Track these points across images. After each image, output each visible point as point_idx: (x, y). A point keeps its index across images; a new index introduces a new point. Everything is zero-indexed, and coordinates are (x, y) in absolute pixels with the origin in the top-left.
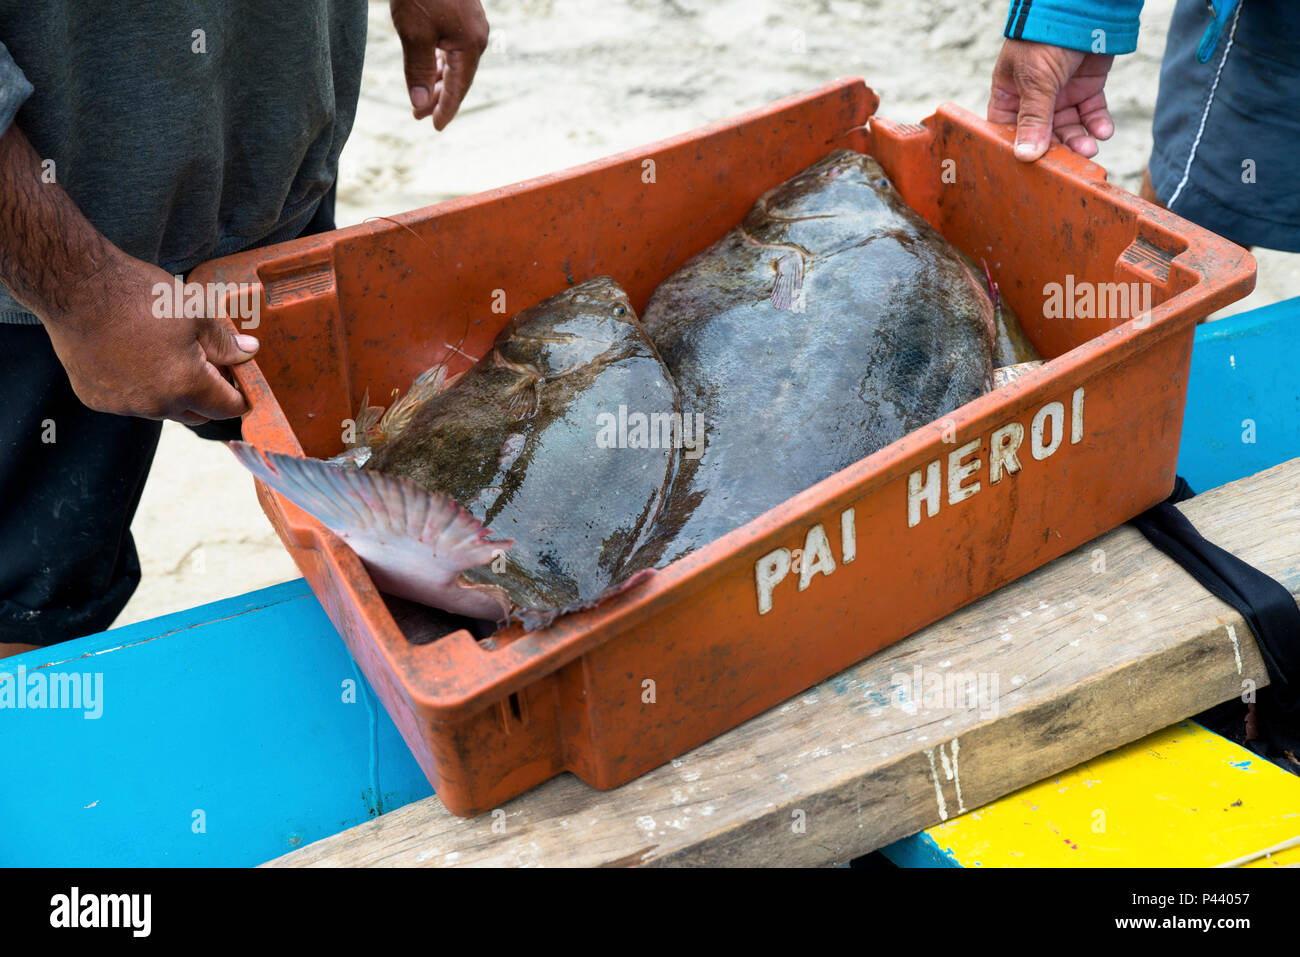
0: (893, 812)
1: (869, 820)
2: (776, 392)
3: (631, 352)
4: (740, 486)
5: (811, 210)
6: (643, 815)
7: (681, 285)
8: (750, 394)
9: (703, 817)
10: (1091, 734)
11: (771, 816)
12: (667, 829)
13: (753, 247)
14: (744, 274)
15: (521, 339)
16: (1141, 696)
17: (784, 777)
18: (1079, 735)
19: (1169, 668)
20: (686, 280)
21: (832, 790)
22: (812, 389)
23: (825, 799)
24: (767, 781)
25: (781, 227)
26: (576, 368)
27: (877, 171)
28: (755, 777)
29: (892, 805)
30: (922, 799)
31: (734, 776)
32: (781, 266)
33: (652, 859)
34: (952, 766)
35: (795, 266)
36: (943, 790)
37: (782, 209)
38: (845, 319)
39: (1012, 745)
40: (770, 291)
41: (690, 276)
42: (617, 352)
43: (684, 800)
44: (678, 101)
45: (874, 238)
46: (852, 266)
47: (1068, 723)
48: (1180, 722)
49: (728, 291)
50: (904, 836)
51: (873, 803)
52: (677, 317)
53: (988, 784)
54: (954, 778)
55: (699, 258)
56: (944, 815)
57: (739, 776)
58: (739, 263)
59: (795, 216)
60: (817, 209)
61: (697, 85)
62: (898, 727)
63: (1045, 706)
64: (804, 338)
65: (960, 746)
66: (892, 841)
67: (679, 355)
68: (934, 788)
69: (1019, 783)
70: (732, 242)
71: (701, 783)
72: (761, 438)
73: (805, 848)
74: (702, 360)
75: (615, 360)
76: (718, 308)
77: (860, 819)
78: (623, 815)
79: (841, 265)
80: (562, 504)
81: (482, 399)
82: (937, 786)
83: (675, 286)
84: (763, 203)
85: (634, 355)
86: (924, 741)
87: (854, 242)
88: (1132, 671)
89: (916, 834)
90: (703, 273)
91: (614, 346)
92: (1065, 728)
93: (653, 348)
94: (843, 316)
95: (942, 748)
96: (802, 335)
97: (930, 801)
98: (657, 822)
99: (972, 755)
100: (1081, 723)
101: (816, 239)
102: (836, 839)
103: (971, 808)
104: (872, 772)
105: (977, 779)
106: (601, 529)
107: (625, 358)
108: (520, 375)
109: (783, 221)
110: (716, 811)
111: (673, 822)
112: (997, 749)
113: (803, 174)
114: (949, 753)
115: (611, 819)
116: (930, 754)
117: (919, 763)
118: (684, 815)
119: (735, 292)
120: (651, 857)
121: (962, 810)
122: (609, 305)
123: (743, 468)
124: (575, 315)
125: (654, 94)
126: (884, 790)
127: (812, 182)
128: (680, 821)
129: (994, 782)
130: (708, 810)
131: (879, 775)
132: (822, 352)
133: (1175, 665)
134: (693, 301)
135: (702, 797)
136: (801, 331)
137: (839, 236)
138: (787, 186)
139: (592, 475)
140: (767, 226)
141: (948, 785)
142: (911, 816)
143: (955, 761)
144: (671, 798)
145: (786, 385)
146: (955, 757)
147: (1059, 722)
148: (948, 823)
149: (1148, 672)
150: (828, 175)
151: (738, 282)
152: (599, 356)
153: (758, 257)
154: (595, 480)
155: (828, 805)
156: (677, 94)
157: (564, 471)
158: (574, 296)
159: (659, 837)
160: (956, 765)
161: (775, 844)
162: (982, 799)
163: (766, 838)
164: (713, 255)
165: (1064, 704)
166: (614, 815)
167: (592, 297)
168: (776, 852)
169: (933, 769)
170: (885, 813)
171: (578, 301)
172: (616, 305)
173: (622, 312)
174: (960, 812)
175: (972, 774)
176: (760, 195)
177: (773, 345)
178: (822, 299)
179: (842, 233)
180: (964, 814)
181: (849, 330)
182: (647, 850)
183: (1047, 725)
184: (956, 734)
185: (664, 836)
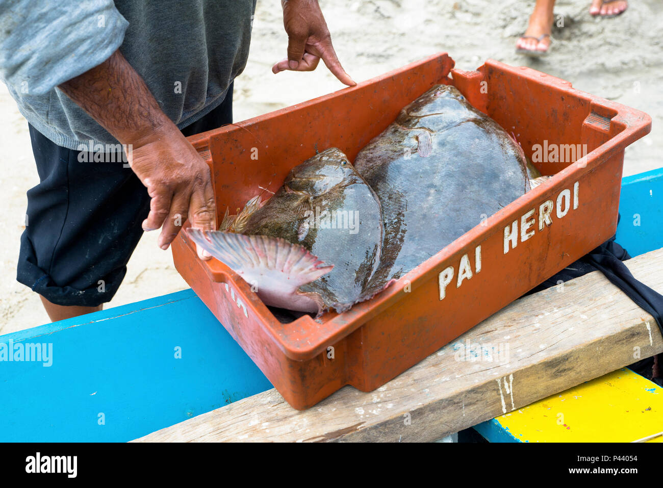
0: (480, 408)
1: (468, 412)
2: (428, 195)
3: (353, 182)
4: (419, 240)
5: (430, 111)
6: (358, 407)
7: (371, 151)
8: (415, 196)
9: (387, 409)
10: (578, 373)
11: (421, 409)
12: (370, 414)
13: (404, 131)
14: (401, 143)
15: (298, 179)
16: (603, 356)
17: (427, 390)
18: (572, 374)
19: (617, 342)
20: (373, 149)
21: (451, 398)
22: (445, 192)
23: (447, 402)
24: (419, 392)
25: (416, 120)
26: (327, 191)
27: (458, 93)
28: (413, 390)
29: (479, 405)
30: (494, 403)
31: (403, 389)
32: (420, 138)
33: (363, 429)
34: (509, 387)
35: (426, 137)
36: (504, 399)
37: (416, 112)
38: (455, 159)
39: (539, 378)
40: (417, 149)
41: (375, 147)
42: (346, 182)
43: (379, 400)
44: (381, 59)
45: (463, 122)
46: (455, 135)
47: (566, 368)
48: (622, 369)
49: (395, 151)
50: (485, 421)
51: (470, 404)
52: (372, 165)
53: (527, 396)
54: (510, 393)
55: (377, 138)
56: (505, 411)
57: (406, 389)
58: (399, 139)
59: (423, 115)
60: (433, 111)
61: (390, 52)
62: (484, 368)
63: (556, 359)
64: (437, 169)
65: (514, 378)
66: (479, 423)
67: (376, 181)
68: (500, 398)
69: (542, 396)
70: (393, 130)
71: (387, 392)
72: (425, 216)
73: (437, 426)
74: (388, 182)
75: (346, 186)
76: (392, 159)
77: (464, 412)
78: (348, 407)
79: (449, 135)
80: (333, 255)
81: (283, 209)
82: (502, 397)
83: (368, 152)
84: (405, 111)
85: (355, 183)
86: (496, 374)
87: (454, 124)
88: (599, 343)
89: (491, 420)
90: (381, 145)
91: (344, 180)
92: (565, 370)
93: (363, 179)
94: (454, 158)
95: (505, 378)
96: (436, 167)
97: (498, 404)
98: (365, 410)
99: (519, 382)
100: (573, 368)
101: (435, 124)
102: (451, 421)
103: (518, 408)
104: (470, 389)
105: (521, 394)
106: (353, 266)
107: (351, 184)
108: (300, 196)
109: (417, 117)
110: (394, 406)
111: (372, 411)
112: (531, 379)
113: (422, 97)
114: (508, 381)
115: (343, 408)
116: (499, 381)
117: (492, 385)
118: (378, 407)
119: (399, 151)
120: (362, 427)
121: (514, 409)
122: (339, 161)
123: (419, 231)
124: (323, 166)
125: (369, 56)
126: (476, 398)
127: (428, 99)
128: (376, 410)
129: (529, 396)
130: (390, 406)
131: (474, 390)
132: (448, 175)
133: (620, 341)
134: (379, 157)
135: (387, 399)
136: (435, 166)
137: (446, 122)
138: (415, 102)
139: (344, 240)
140: (409, 121)
141: (507, 396)
142: (489, 411)
143: (511, 385)
144: (372, 399)
145: (432, 191)
146: (511, 383)
147: (562, 367)
148: (507, 415)
149: (606, 344)
150: (435, 95)
151: (399, 147)
152: (338, 184)
153: (407, 134)
154: (346, 242)
155: (449, 405)
156: (380, 56)
157: (331, 239)
158: (321, 157)
159: (366, 418)
160: (511, 387)
161: (422, 423)
162: (523, 403)
163: (418, 420)
164: (384, 137)
165: (565, 359)
166: (344, 407)
167: (330, 157)
168: (422, 427)
169: (500, 388)
170: (476, 409)
171: (323, 159)
172: (342, 160)
173: (345, 164)
174: (512, 410)
175: (519, 391)
176: (402, 108)
177: (423, 173)
178: (443, 151)
179: (447, 121)
180: (514, 411)
181: (459, 164)
182: (360, 424)
183: (557, 368)
184: (512, 371)
185: (369, 417)
